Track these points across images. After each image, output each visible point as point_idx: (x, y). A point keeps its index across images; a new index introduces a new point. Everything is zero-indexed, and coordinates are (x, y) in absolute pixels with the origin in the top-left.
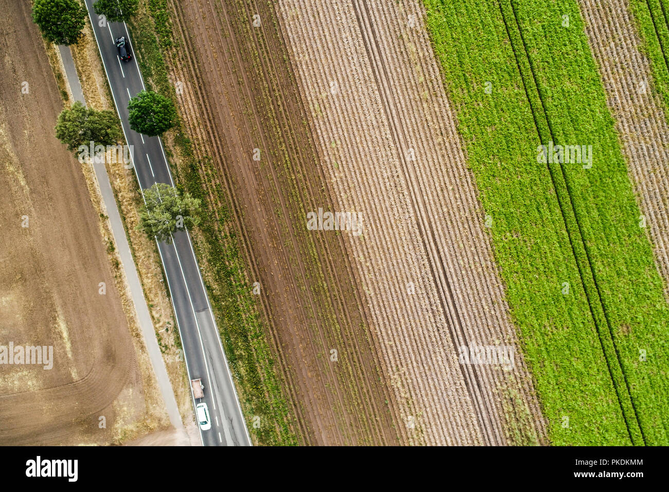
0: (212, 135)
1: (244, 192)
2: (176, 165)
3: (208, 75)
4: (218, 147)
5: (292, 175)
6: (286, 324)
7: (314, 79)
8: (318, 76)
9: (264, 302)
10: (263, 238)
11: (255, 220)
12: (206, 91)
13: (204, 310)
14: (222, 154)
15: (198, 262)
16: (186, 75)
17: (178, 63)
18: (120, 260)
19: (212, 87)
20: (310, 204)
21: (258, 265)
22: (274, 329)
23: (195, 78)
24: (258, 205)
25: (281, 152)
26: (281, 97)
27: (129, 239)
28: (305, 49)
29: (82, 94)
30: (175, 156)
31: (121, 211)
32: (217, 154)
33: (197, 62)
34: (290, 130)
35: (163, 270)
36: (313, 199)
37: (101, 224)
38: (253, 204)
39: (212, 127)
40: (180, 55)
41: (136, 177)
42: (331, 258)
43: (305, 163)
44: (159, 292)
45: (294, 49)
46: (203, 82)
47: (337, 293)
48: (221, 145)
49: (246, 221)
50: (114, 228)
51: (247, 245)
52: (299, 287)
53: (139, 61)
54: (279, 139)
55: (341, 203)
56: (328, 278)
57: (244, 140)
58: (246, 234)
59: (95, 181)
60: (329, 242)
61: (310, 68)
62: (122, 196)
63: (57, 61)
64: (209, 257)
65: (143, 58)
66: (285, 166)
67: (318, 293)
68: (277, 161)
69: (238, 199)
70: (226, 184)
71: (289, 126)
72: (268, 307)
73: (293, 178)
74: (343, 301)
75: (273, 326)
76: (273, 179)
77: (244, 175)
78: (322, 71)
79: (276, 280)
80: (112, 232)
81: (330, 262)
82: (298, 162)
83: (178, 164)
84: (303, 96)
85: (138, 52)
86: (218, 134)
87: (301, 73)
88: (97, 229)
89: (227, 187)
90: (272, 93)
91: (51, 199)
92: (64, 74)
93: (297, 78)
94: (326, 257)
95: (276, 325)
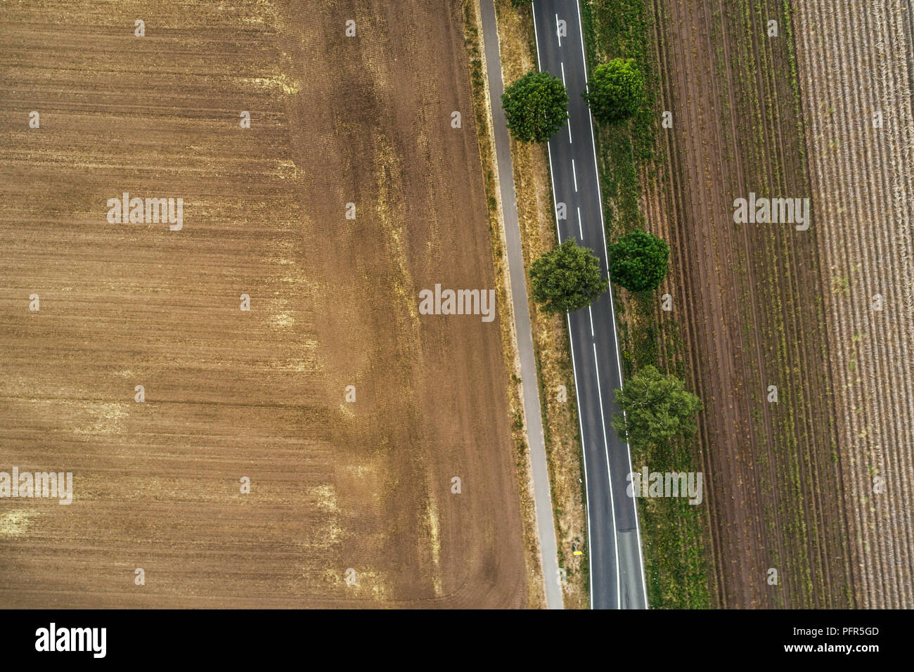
0: (684, 292)
1: (713, 378)
2: (626, 324)
3: (694, 209)
4: (689, 310)
5: (787, 368)
6: (739, 569)
7: (842, 242)
8: (849, 239)
9: (714, 534)
10: (729, 447)
11: (722, 419)
12: (687, 230)
13: (629, 530)
14: (693, 321)
15: (633, 462)
16: (663, 201)
17: (655, 185)
18: (527, 441)
19: (696, 226)
20: (804, 412)
21: (714, 482)
22: (721, 573)
23: (675, 210)
24: (730, 401)
25: (777, 334)
26: (791, 259)
27: (544, 416)
28: (837, 197)
29: (515, 204)
30: (627, 312)
31: (541, 377)
32: (687, 320)
33: (682, 188)
34: (796, 305)
35: (582, 465)
36: (809, 405)
37: (510, 390)
38: (724, 397)
39: (686, 283)
40: (661, 175)
41: (568, 332)
42: (819, 491)
43: (808, 354)
44: (572, 496)
45: (823, 195)
46: (685, 217)
47: (818, 540)
48: (694, 308)
49: (710, 418)
50: (527, 398)
51: (704, 452)
52: (767, 521)
53: (600, 172)
54: (777, 314)
55: (848, 418)
56: (809, 517)
57: (728, 307)
58: (706, 437)
59: (512, 327)
60: (820, 468)
61: (840, 224)
62: (546, 355)
63: (490, 153)
64: (649, 460)
65: (607, 169)
66: (779, 353)
67: (791, 536)
68: (769, 345)
69: (704, 387)
70: (691, 363)
71: (795, 300)
72: (718, 542)
73: (788, 372)
74: (825, 553)
75: (721, 568)
76: (758, 368)
77: (719, 356)
78: (856, 232)
79: (736, 506)
80: (523, 401)
81: (816, 496)
82: (797, 351)
83: (629, 323)
84: (822, 261)
85: (602, 159)
86: (693, 292)
87: (826, 229)
88: (503, 394)
89: (691, 367)
90: (779, 249)
91: (448, 342)
92: (496, 173)
93: (819, 236)
94: (812, 488)
95: (724, 568)
